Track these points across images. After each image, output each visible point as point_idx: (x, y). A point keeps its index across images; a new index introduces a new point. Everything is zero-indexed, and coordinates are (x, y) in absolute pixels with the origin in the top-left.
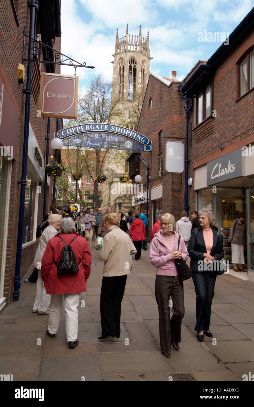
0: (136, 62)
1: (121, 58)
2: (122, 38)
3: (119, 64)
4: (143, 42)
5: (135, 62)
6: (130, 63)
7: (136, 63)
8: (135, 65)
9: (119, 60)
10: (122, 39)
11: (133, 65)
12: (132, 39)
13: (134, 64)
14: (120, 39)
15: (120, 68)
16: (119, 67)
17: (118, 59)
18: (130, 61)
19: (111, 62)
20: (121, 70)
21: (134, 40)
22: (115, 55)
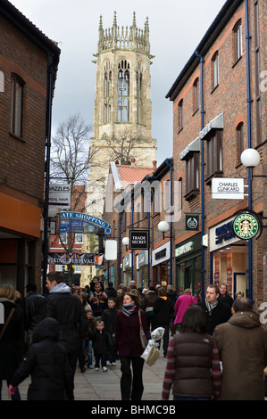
0: (128, 65)
1: (107, 60)
2: (108, 30)
3: (104, 67)
4: (139, 34)
6: (119, 67)
7: (128, 67)
9: (104, 62)
10: (108, 32)
11: (124, 70)
12: (123, 32)
13: (125, 68)
14: (105, 32)
15: (106, 73)
17: (102, 60)
18: (119, 64)
19: (92, 62)
20: (107, 76)
21: (125, 33)
22: (97, 55)
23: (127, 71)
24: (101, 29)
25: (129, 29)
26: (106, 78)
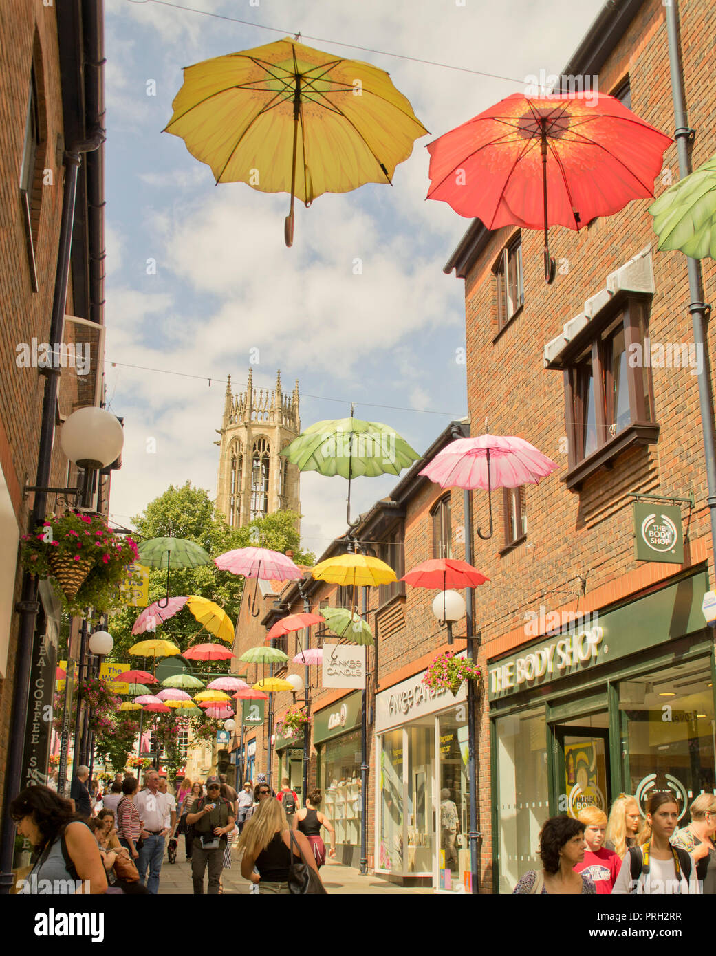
0: (268, 446)
1: (237, 439)
2: (239, 396)
3: (231, 450)
4: (285, 403)
5: (266, 448)
6: (254, 449)
7: (268, 450)
8: (266, 453)
9: (231, 441)
10: (239, 398)
11: (261, 454)
12: (261, 398)
13: (264, 450)
14: (235, 398)
15: (234, 458)
16: (231, 456)
17: (229, 440)
18: (255, 445)
19: (215, 443)
20: (236, 463)
21: (264, 400)
22: (223, 432)
23: (266, 456)
24: (229, 395)
25: (270, 394)
26: (234, 468)
